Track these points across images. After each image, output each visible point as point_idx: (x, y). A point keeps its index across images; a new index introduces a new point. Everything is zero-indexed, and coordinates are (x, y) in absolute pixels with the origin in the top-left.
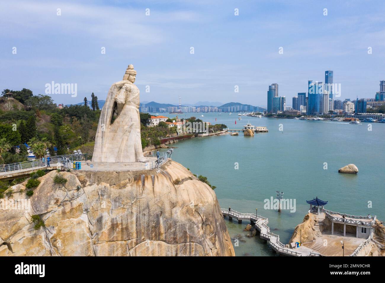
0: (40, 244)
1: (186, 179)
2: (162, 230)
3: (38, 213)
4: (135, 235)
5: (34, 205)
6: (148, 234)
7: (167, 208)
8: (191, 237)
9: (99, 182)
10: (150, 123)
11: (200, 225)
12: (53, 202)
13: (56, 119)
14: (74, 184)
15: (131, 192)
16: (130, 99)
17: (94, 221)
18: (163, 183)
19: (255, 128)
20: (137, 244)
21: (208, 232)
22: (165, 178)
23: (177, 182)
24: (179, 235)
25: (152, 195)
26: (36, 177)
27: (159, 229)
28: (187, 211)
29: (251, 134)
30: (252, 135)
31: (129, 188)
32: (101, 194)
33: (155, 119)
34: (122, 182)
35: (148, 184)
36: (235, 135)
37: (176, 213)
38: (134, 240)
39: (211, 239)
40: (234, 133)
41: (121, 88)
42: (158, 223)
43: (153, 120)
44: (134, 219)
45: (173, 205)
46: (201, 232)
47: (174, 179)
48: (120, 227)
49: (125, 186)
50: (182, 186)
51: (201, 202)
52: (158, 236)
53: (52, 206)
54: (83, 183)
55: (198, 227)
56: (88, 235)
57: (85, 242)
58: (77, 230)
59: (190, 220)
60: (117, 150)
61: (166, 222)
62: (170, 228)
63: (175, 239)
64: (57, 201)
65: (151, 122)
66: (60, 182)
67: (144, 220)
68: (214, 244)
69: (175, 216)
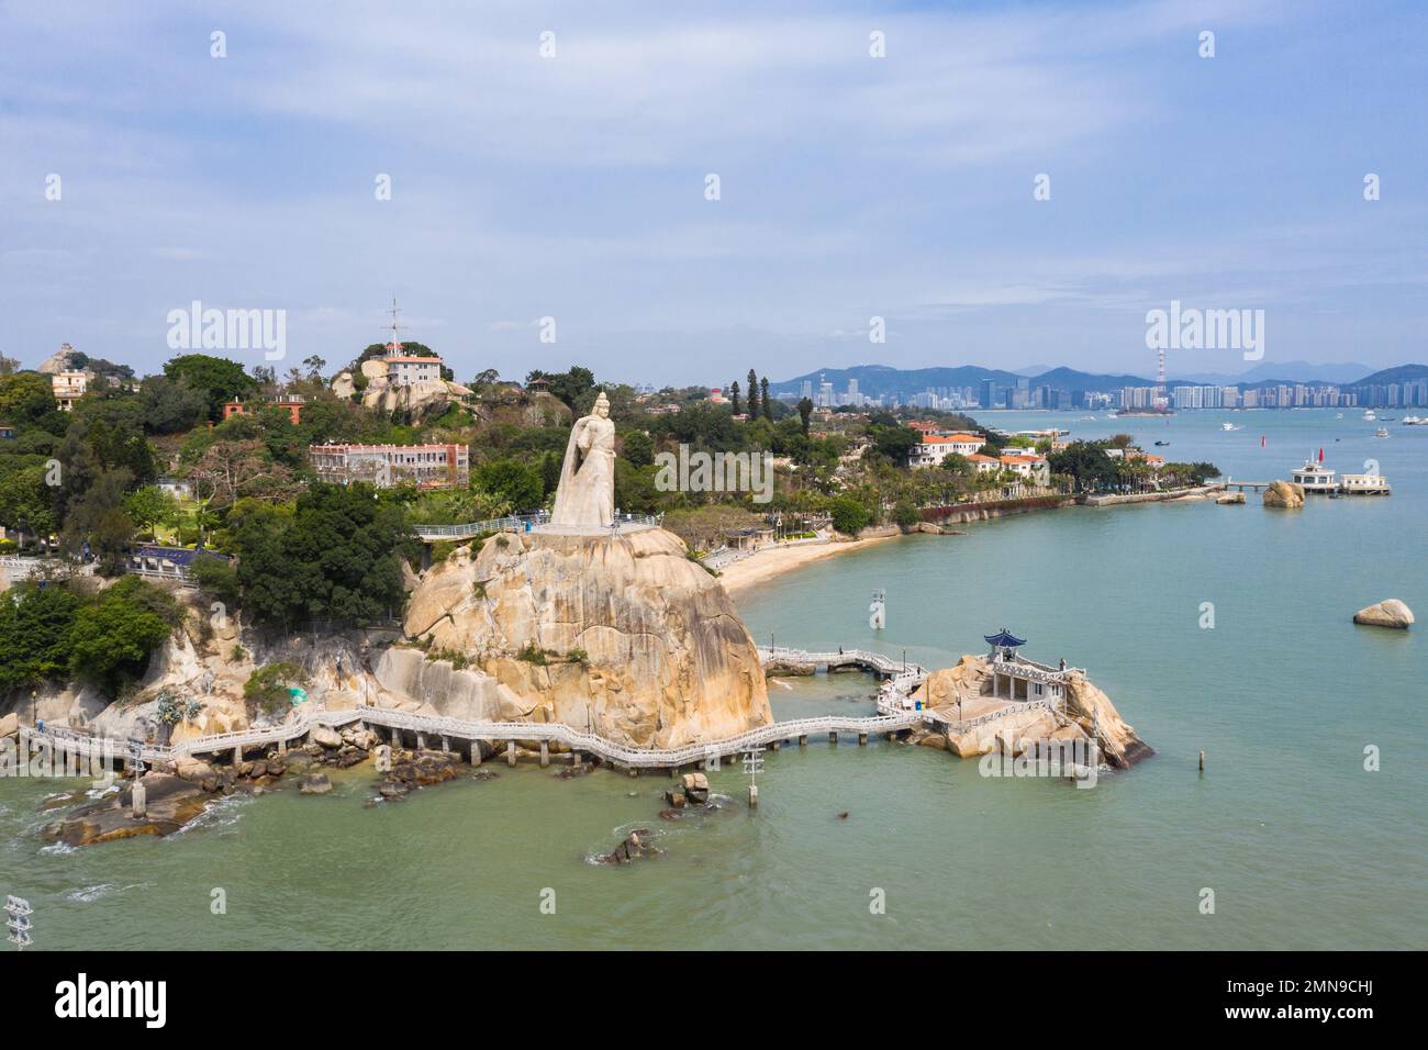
0: (482, 619)
1: (659, 553)
2: (613, 614)
3: (480, 580)
4: (582, 617)
5: (477, 570)
6: (596, 617)
7: (619, 585)
8: (648, 627)
9: (544, 546)
10: (919, 456)
11: (661, 613)
12: (495, 568)
13: (637, 446)
14: (515, 547)
15: (577, 561)
17: (538, 595)
18: (617, 554)
19: (1337, 478)
20: (585, 629)
21: (672, 622)
22: (622, 549)
23: (641, 555)
24: (633, 622)
25: (601, 567)
26: (481, 538)
27: (610, 612)
28: (646, 593)
29: (1291, 499)
30: (1290, 504)
31: (575, 556)
32: (546, 561)
33: (937, 446)
34: (569, 549)
35: (598, 553)
36: (1230, 502)
37: (629, 592)
38: (581, 624)
39: (677, 634)
40: (1228, 496)
41: (584, 426)
42: (608, 603)
43: (930, 448)
44: (581, 596)
45: (628, 582)
46: (662, 622)
47: (637, 551)
48: (565, 604)
49: (571, 553)
50: (645, 561)
51: (670, 584)
52: (608, 621)
53: (494, 573)
54: (527, 547)
55: (657, 614)
56: (532, 611)
57: (528, 620)
58: (519, 604)
59: (646, 604)
61: (617, 602)
62: (621, 611)
63: (628, 626)
64: (499, 566)
65: (922, 454)
66: (503, 543)
67: (592, 597)
68: (681, 641)
69: (627, 596)
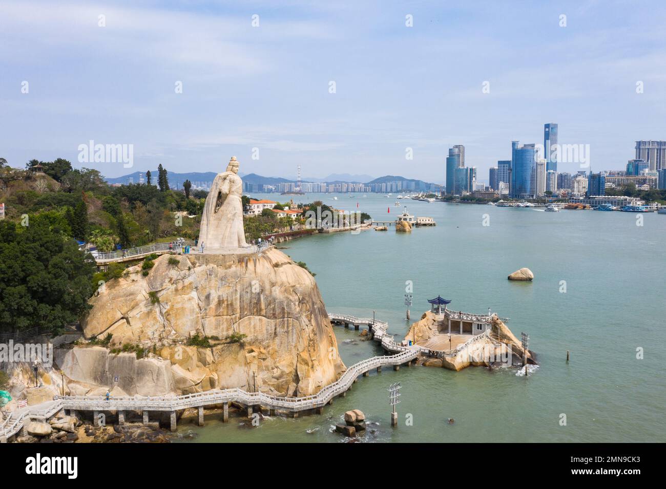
0: (155, 318)
1: (285, 264)
2: (263, 306)
3: (154, 290)
4: (238, 311)
5: (150, 284)
6: (250, 310)
7: (267, 286)
8: (289, 313)
9: (207, 263)
10: (248, 210)
11: (297, 303)
12: (167, 280)
14: (185, 265)
15: (235, 272)
16: (233, 189)
17: (203, 298)
18: (263, 266)
19: (416, 219)
20: (240, 319)
21: (304, 309)
22: (265, 261)
23: (277, 265)
24: (278, 311)
25: (253, 275)
26: (150, 260)
27: (260, 305)
28: (285, 290)
29: (407, 228)
30: (407, 230)
31: (233, 268)
32: (210, 274)
33: (256, 205)
34: (228, 264)
35: (251, 265)
36: (382, 230)
37: (275, 291)
38: (238, 315)
39: (307, 316)
40: (381, 228)
41: (225, 179)
42: (259, 300)
43: (253, 207)
44: (238, 296)
45: (273, 285)
46: (298, 309)
47: (274, 263)
48: (226, 303)
49: (230, 267)
50: (281, 269)
51: (299, 284)
52: (259, 312)
53: (167, 284)
54: (194, 264)
55: (295, 304)
56: (198, 310)
57: (195, 316)
58: (188, 306)
59: (287, 298)
60: (221, 237)
61: (266, 299)
62: (269, 304)
63: (274, 314)
64: (171, 279)
65: (250, 209)
66: (173, 263)
67: (247, 297)
68: (310, 321)
69: (274, 294)
